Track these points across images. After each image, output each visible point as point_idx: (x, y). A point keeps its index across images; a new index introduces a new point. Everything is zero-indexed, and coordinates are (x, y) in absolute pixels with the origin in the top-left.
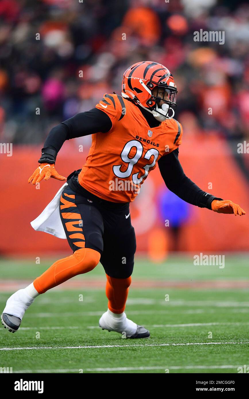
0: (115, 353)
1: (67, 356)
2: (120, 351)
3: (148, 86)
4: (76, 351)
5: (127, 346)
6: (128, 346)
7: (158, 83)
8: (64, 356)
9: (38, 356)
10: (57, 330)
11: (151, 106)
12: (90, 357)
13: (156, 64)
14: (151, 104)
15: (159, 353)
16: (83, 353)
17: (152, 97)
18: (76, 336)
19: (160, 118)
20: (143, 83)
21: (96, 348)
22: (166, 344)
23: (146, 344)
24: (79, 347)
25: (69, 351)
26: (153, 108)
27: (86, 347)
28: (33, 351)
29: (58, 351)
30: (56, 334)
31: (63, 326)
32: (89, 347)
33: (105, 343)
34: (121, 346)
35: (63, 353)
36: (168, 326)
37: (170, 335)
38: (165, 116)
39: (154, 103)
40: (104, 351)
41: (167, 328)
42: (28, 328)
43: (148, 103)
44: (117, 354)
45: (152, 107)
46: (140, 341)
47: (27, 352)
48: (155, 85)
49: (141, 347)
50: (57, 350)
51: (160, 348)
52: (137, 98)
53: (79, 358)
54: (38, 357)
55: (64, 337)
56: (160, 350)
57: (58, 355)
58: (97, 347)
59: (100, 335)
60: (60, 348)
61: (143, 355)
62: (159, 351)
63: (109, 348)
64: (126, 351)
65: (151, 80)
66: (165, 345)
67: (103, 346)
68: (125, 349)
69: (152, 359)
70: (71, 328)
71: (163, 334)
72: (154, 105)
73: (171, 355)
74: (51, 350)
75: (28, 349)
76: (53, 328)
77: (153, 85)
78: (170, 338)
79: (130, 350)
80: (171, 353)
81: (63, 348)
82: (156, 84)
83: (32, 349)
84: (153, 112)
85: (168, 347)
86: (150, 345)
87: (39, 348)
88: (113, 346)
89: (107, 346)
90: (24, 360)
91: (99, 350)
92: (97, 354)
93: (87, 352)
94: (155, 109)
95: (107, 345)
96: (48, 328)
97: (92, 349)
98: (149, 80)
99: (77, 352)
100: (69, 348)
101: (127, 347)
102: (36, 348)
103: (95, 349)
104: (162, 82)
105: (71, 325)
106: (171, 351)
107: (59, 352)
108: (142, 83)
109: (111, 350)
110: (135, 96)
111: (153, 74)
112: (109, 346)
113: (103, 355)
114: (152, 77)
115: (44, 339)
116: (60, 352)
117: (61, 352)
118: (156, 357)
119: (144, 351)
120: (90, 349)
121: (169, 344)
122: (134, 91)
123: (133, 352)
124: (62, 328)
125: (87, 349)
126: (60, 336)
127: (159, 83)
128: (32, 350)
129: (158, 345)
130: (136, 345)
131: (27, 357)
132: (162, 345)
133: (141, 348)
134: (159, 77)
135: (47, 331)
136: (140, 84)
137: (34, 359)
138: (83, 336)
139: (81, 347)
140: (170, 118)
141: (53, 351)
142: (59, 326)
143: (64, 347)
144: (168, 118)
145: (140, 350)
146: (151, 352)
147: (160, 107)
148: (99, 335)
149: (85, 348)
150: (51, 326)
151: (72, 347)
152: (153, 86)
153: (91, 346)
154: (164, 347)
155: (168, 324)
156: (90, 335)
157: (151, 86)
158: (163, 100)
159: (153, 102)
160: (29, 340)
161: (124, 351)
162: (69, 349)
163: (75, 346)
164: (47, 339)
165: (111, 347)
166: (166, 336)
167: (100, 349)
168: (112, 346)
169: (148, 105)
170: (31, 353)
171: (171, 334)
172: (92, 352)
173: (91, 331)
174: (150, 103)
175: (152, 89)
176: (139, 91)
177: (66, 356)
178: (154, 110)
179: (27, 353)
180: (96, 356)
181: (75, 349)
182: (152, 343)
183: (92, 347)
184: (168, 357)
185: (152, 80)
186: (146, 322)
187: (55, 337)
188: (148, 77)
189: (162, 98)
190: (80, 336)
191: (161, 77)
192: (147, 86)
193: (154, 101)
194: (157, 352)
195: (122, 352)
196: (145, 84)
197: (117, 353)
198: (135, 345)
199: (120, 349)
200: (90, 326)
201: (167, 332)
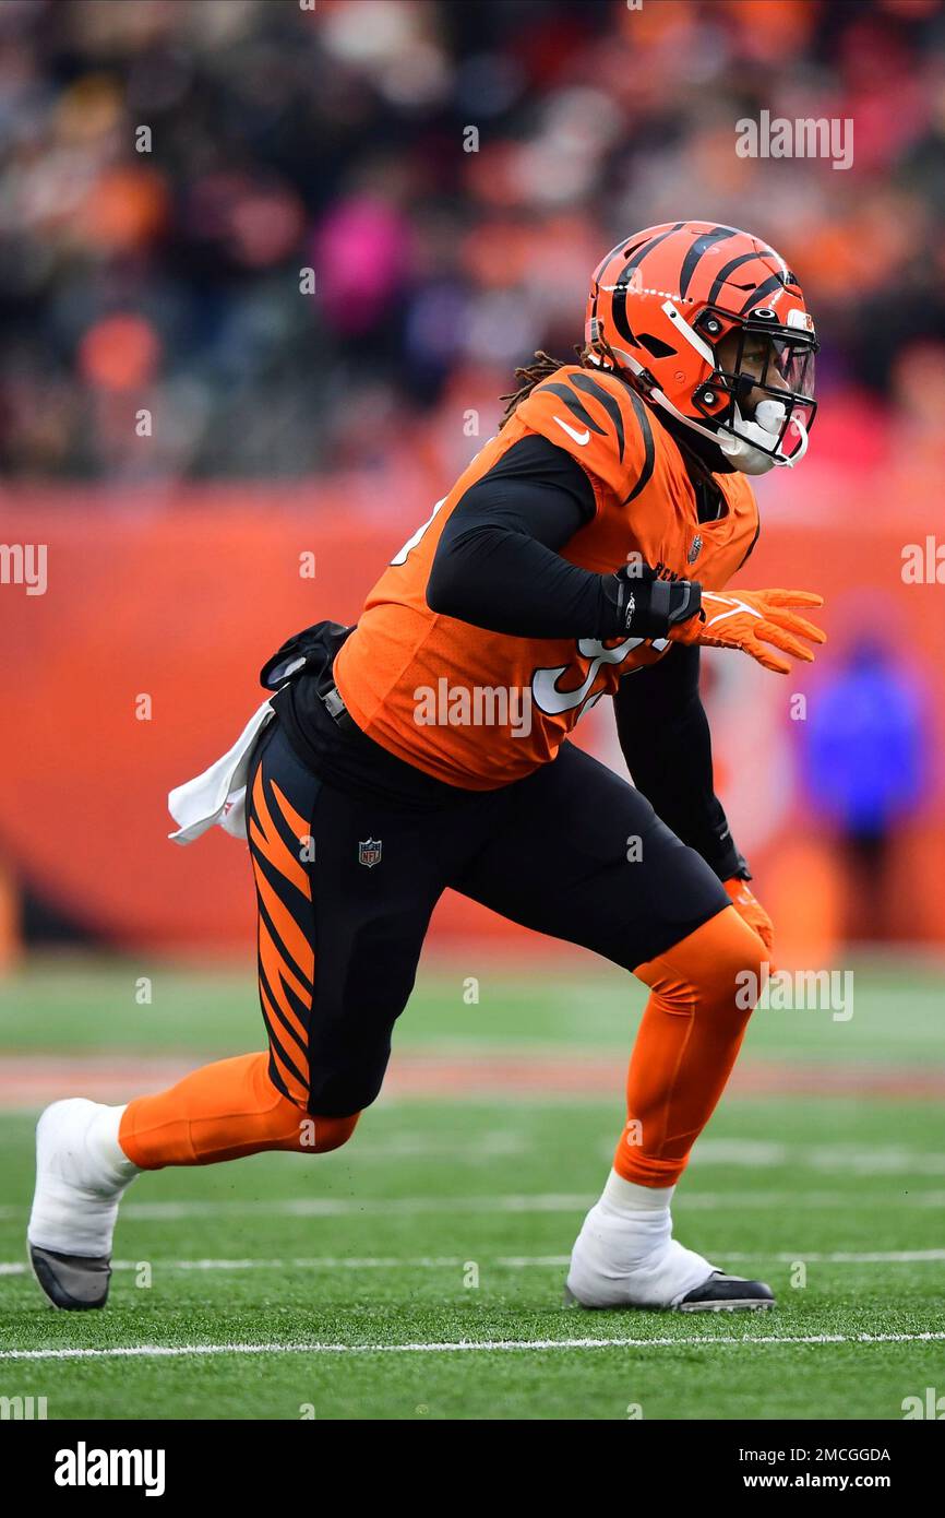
0: (613, 1372)
1: (409, 1381)
2: (633, 1364)
3: (700, 327)
4: (446, 1362)
5: (664, 1341)
6: (669, 1341)
7: (741, 314)
8: (396, 1381)
9: (287, 1380)
10: (367, 1271)
11: (712, 413)
12: (507, 1389)
13: (732, 234)
14: (710, 406)
15: (801, 1374)
16: (478, 1370)
17: (716, 375)
18: (446, 1296)
19: (747, 461)
20: (678, 315)
21: (534, 1350)
22: (832, 1334)
23: (746, 1335)
24: (463, 1345)
25: (419, 1364)
26: (720, 420)
27: (490, 1346)
28: (266, 1360)
29: (371, 1361)
30: (362, 1290)
31: (394, 1254)
32: (502, 1344)
33: (571, 1330)
34: (639, 1342)
35: (394, 1368)
36: (838, 1257)
37: (849, 1296)
38: (772, 454)
39: (725, 400)
40: (567, 1365)
41: (838, 1266)
42: (245, 1264)
43: (698, 400)
44: (622, 1376)
45: (714, 416)
46: (720, 1324)
47: (241, 1365)
48: (728, 325)
49: (723, 1348)
50: (366, 1358)
51: (804, 1350)
52: (651, 376)
53: (458, 1391)
54: (288, 1386)
55: (395, 1300)
56: (806, 1360)
57: (370, 1380)
58: (538, 1344)
59: (550, 1293)
60: (380, 1347)
61: (733, 1381)
62: (800, 1366)
63: (590, 1349)
64: (659, 1365)
65: (713, 304)
66: (829, 1339)
67: (563, 1344)
68: (655, 1356)
69: (771, 1398)
70: (425, 1262)
71: (820, 1294)
72: (727, 406)
73: (853, 1381)
74: (340, 1358)
75: (243, 1354)
76: (351, 1263)
77: (718, 322)
78: (848, 1308)
79: (676, 1358)
80: (853, 1374)
81: (392, 1348)
82: (734, 320)
83: (260, 1353)
84: (720, 436)
85: (837, 1346)
86: (764, 1340)
87: (289, 1347)
88: (605, 1342)
89: (580, 1343)
90: (227, 1400)
91: (546, 1357)
92: (537, 1374)
93: (496, 1365)
94: (727, 423)
95: (578, 1338)
96: (330, 1262)
97: (518, 1354)
98: (702, 303)
99: (452, 1366)
100: (417, 1347)
101: (665, 1346)
102: (276, 1347)
103: (529, 1355)
104: (757, 313)
105: (429, 1251)
106: (851, 1363)
107: (373, 1367)
108: (673, 315)
109: (597, 1359)
110: (647, 371)
111: (722, 277)
112: (589, 1342)
113: (562, 1380)
114: (715, 290)
115: (311, 1309)
116: (379, 1366)
117: (382, 1364)
118: (788, 1389)
119: (737, 1363)
120: (506, 1352)
121: (844, 1335)
122: (639, 347)
123: (690, 1369)
124: (389, 1262)
125: (496, 1352)
126: (382, 1295)
127: (747, 314)
128: (262, 1358)
129: (798, 1340)
130: (704, 1340)
131: (238, 1386)
132: (814, 1339)
133: (723, 1353)
134: (746, 288)
135: (324, 1276)
136: (665, 321)
137: (269, 1393)
138: (478, 1299)
139: (471, 1345)
140: (789, 462)
141: (351, 1360)
142: (380, 1255)
143: (395, 1344)
144: (784, 460)
145: (722, 1360)
146: (768, 1368)
147: (750, 415)
148: (545, 1297)
149: (485, 1350)
150: (341, 1256)
151: (433, 1346)
152: (720, 327)
153: (511, 1343)
154: (821, 1347)
155: (842, 1251)
156: (506, 1295)
157: (714, 329)
158: (762, 385)
159: (719, 394)
160: (249, 1315)
161: (651, 1364)
162: (419, 1353)
163: (443, 1342)
164: (324, 1308)
165: (596, 1347)
166: (833, 1304)
167: (550, 1352)
168: (599, 1344)
169: (700, 410)
170: (256, 1367)
171: (853, 1292)
172: (513, 1365)
173: (512, 1278)
174: (709, 400)
175: (714, 341)
176: (659, 348)
177: (406, 1384)
178: (725, 428)
179: (238, 1369)
180: (534, 1385)
181: (442, 1352)
182: (772, 1330)
183: (518, 1345)
184: (842, 1390)
185: (716, 303)
186: (747, 1239)
187: (360, 1304)
188: (700, 290)
189: (758, 380)
190: (467, 1298)
191: (751, 292)
192: (694, 328)
193: (723, 389)
194: (792, 1371)
195: (644, 1370)
196: (686, 318)
197: (624, 1371)
198: (698, 1340)
199: (637, 1356)
200: (508, 1255)
201: (837, 1283)
